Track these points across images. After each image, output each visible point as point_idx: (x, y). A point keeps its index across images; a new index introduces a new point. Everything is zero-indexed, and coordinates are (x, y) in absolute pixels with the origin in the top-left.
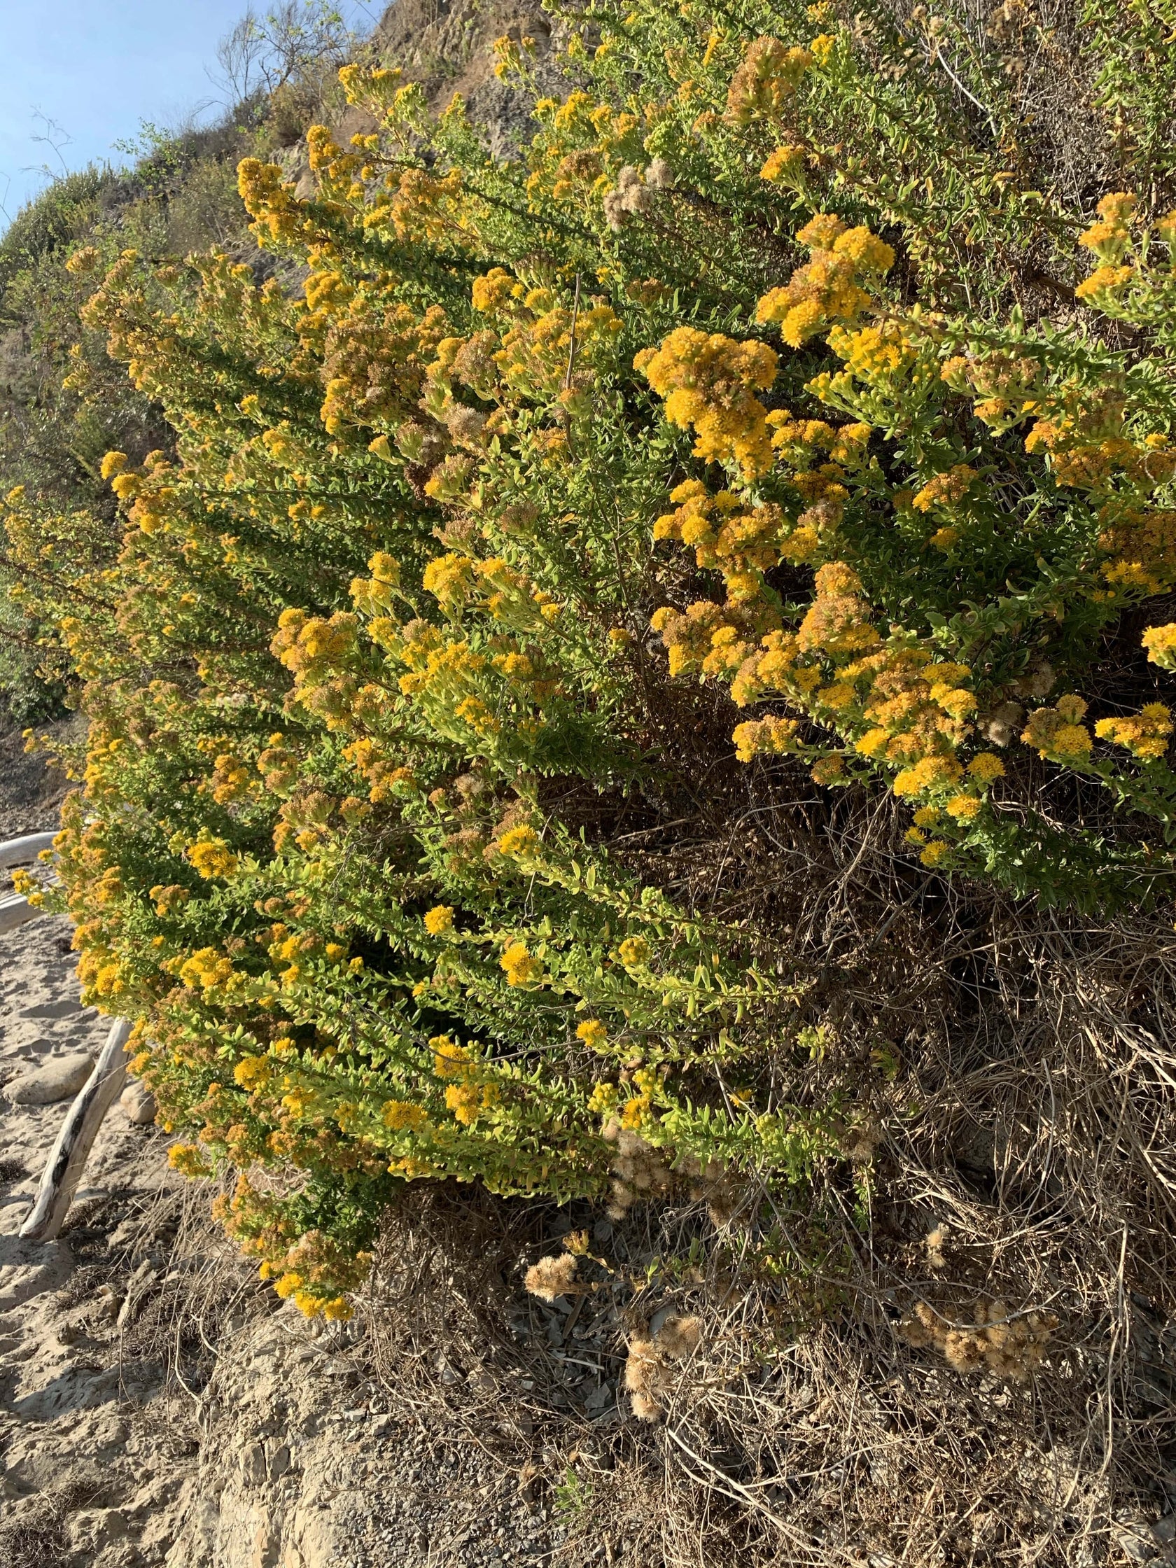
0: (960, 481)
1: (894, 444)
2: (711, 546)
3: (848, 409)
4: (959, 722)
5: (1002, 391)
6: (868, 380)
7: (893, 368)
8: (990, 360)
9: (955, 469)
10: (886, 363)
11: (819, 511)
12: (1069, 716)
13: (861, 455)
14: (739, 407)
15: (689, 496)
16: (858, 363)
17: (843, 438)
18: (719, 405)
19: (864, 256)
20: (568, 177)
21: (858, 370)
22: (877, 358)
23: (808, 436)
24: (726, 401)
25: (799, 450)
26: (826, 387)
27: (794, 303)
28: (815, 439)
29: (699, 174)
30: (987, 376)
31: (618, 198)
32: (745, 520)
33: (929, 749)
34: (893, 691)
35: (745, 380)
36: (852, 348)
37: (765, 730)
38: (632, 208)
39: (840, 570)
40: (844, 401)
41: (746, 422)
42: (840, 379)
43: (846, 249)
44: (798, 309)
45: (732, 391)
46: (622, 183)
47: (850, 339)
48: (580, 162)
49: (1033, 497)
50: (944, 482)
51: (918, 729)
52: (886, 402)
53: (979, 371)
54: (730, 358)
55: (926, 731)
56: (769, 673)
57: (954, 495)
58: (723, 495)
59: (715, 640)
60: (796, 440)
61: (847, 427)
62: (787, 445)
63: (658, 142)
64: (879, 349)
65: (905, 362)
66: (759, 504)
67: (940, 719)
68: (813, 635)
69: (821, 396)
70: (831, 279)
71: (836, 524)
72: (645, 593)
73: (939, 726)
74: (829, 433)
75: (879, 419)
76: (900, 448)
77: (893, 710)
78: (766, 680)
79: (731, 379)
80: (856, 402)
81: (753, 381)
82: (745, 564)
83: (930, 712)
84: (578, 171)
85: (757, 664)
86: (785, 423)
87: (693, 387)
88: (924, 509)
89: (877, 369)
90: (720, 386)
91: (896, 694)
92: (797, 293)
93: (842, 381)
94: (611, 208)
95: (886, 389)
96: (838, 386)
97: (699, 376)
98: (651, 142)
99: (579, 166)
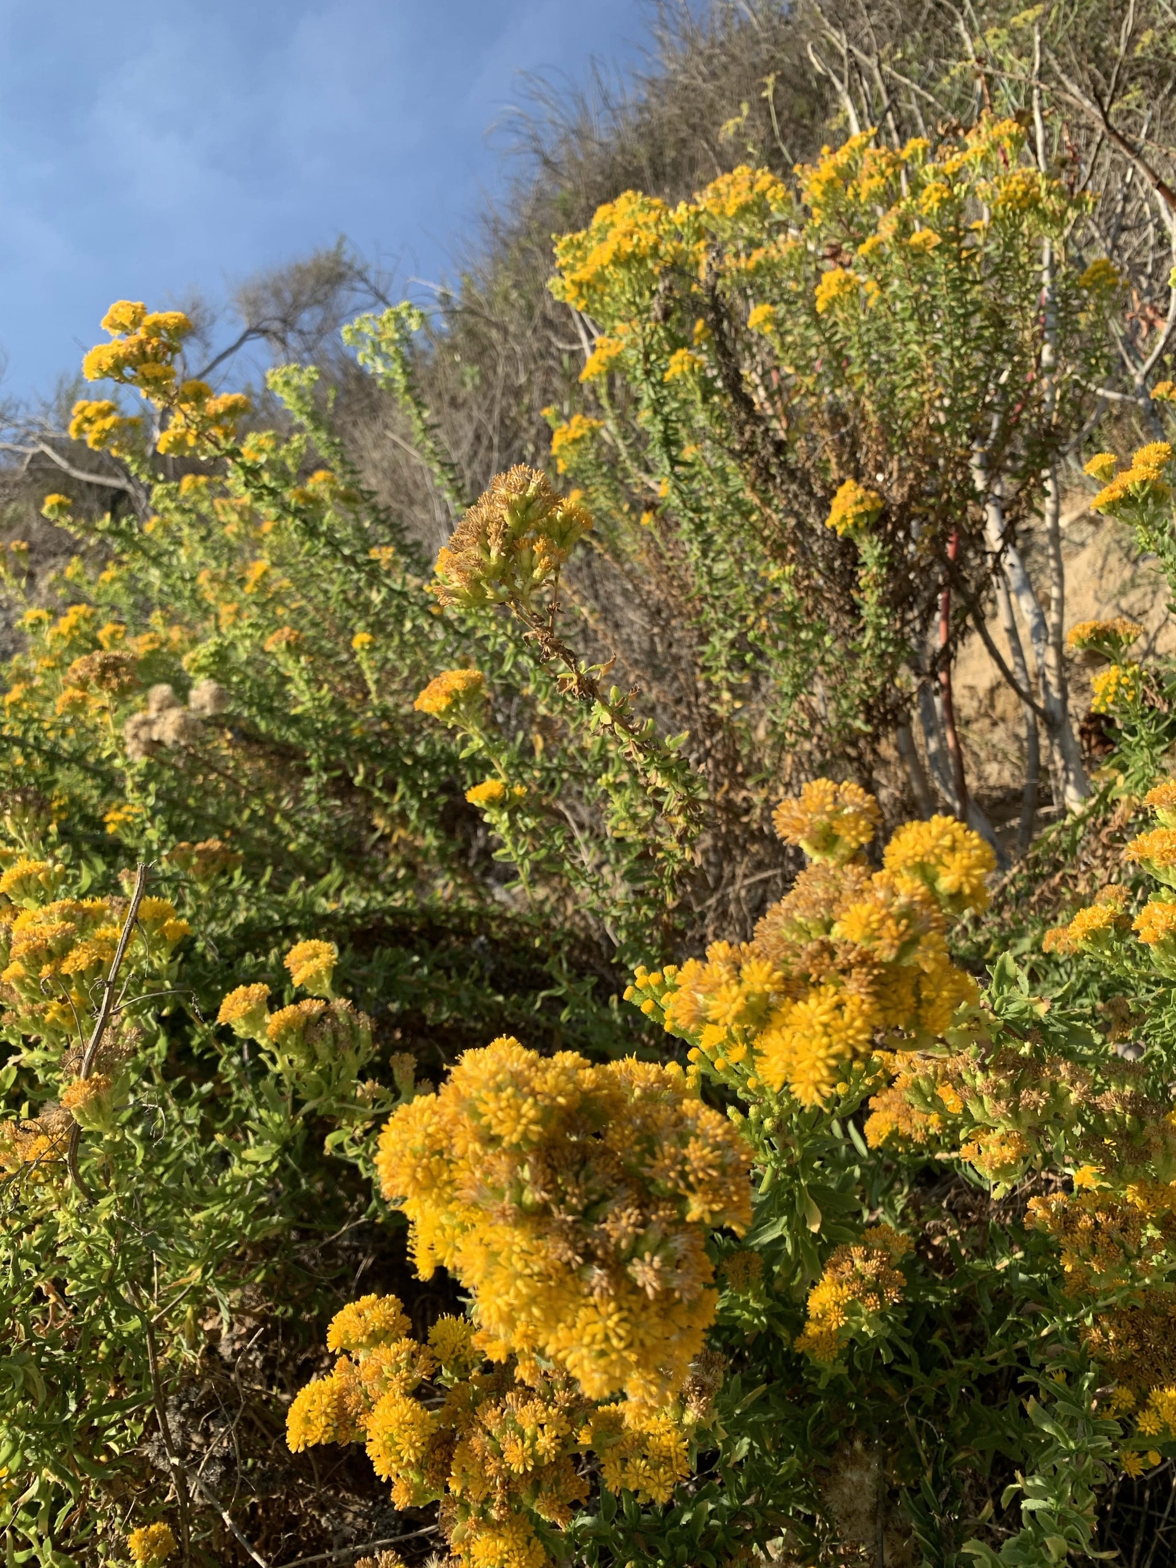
0: (889, 1260)
5: (1027, 1119)
20: (84, 685)
30: (999, 1092)
31: (147, 723)
46: (154, 706)
48: (105, 667)
53: (977, 1080)
57: (890, 1293)
63: (203, 662)
84: (102, 679)
94: (136, 736)
98: (194, 660)
99: (104, 672)
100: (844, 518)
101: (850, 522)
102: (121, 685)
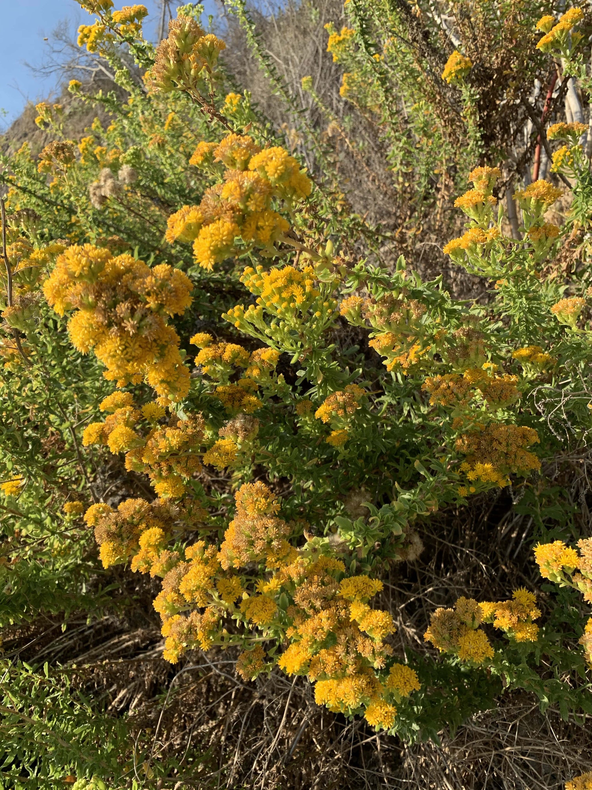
0: (352, 397)
1: (298, 366)
2: (139, 453)
3: (259, 336)
4: (378, 643)
5: (394, 326)
6: (277, 313)
7: (298, 304)
8: (384, 300)
9: (348, 388)
10: (292, 299)
11: (238, 425)
12: (469, 621)
13: (271, 374)
14: (145, 333)
15: (117, 406)
16: (268, 298)
17: (256, 359)
18: (122, 329)
19: (281, 178)
20: (50, 158)
21: (268, 304)
22: (284, 295)
23: (227, 356)
24: (129, 325)
25: (220, 368)
26: (241, 317)
27: (206, 222)
28: (233, 359)
29: (157, 181)
30: (381, 314)
31: (99, 187)
32: (169, 432)
33: (350, 670)
34: (313, 607)
35: (152, 303)
36: (262, 284)
37: (191, 629)
38: (108, 194)
39: (259, 491)
40: (256, 329)
41: (156, 350)
42: (252, 312)
43: (262, 168)
44: (212, 228)
45: (138, 315)
46: (102, 179)
47: (260, 278)
48: (58, 148)
49: (383, 398)
50: (340, 399)
51: (340, 650)
52: (292, 332)
53: (374, 309)
54: (135, 278)
55: (348, 653)
56: (191, 592)
57: (349, 409)
58: (149, 408)
59: (143, 541)
60: (217, 359)
61: (259, 351)
62: (210, 363)
63: (129, 158)
64: (286, 287)
65: (308, 299)
66: (183, 416)
67: (360, 640)
68: (234, 553)
69: (237, 324)
70: (246, 197)
71: (252, 436)
72: (106, 462)
73: (360, 649)
74: (244, 354)
75: (287, 346)
76: (304, 369)
77: (315, 630)
78: (188, 598)
79: (137, 302)
80: (267, 331)
81: (161, 306)
82: (170, 469)
83: (350, 631)
84: (57, 154)
85: (180, 578)
86: (207, 345)
87: (92, 307)
88: (325, 420)
89: (284, 305)
90: (123, 308)
91: (317, 611)
92: (210, 211)
93: (255, 313)
94: (94, 194)
95: (292, 321)
96: (251, 316)
97: (98, 296)
98: (125, 157)
99: (57, 151)
100: (451, 73)
101: (453, 75)
102: (65, 157)
